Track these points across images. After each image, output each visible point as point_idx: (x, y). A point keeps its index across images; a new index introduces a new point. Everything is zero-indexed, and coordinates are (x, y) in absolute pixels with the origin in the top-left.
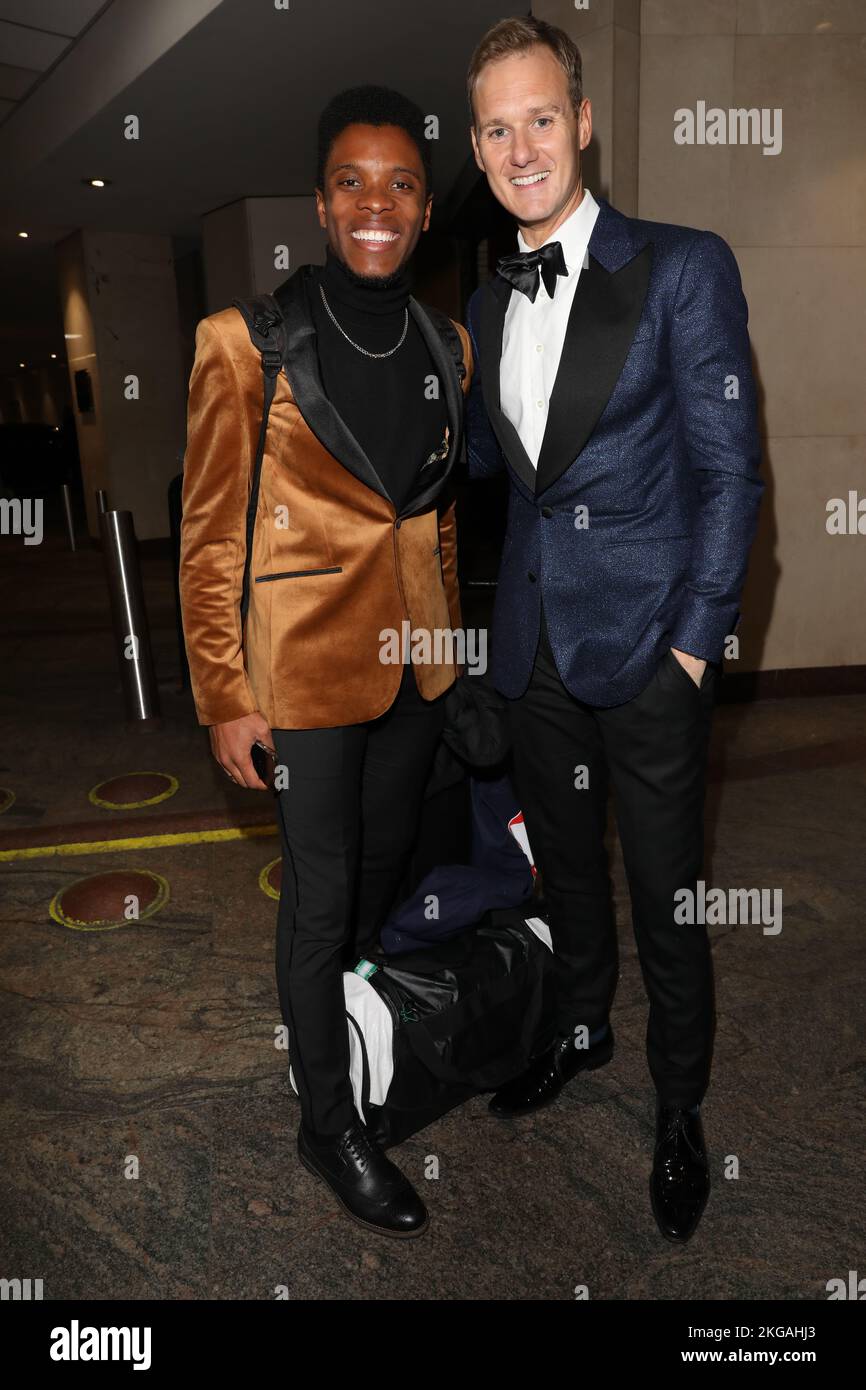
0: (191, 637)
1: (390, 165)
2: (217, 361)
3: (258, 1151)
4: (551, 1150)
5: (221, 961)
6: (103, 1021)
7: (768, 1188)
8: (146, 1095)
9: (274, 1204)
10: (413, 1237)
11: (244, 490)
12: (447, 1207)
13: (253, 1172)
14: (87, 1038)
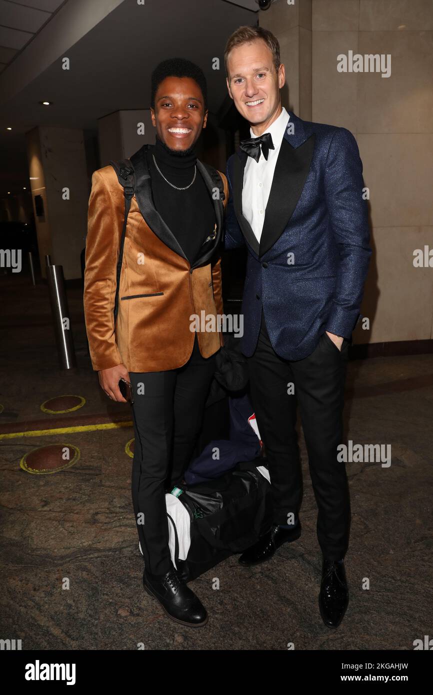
0: (89, 327)
1: (187, 96)
2: (102, 192)
3: (123, 584)
4: (270, 582)
5: (105, 489)
6: (47, 519)
7: (378, 600)
8: (67, 556)
9: (131, 611)
10: (201, 627)
11: (115, 254)
12: (217, 611)
13: (121, 595)
14: (38, 528)
